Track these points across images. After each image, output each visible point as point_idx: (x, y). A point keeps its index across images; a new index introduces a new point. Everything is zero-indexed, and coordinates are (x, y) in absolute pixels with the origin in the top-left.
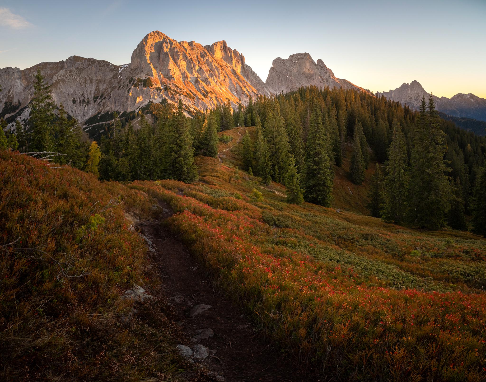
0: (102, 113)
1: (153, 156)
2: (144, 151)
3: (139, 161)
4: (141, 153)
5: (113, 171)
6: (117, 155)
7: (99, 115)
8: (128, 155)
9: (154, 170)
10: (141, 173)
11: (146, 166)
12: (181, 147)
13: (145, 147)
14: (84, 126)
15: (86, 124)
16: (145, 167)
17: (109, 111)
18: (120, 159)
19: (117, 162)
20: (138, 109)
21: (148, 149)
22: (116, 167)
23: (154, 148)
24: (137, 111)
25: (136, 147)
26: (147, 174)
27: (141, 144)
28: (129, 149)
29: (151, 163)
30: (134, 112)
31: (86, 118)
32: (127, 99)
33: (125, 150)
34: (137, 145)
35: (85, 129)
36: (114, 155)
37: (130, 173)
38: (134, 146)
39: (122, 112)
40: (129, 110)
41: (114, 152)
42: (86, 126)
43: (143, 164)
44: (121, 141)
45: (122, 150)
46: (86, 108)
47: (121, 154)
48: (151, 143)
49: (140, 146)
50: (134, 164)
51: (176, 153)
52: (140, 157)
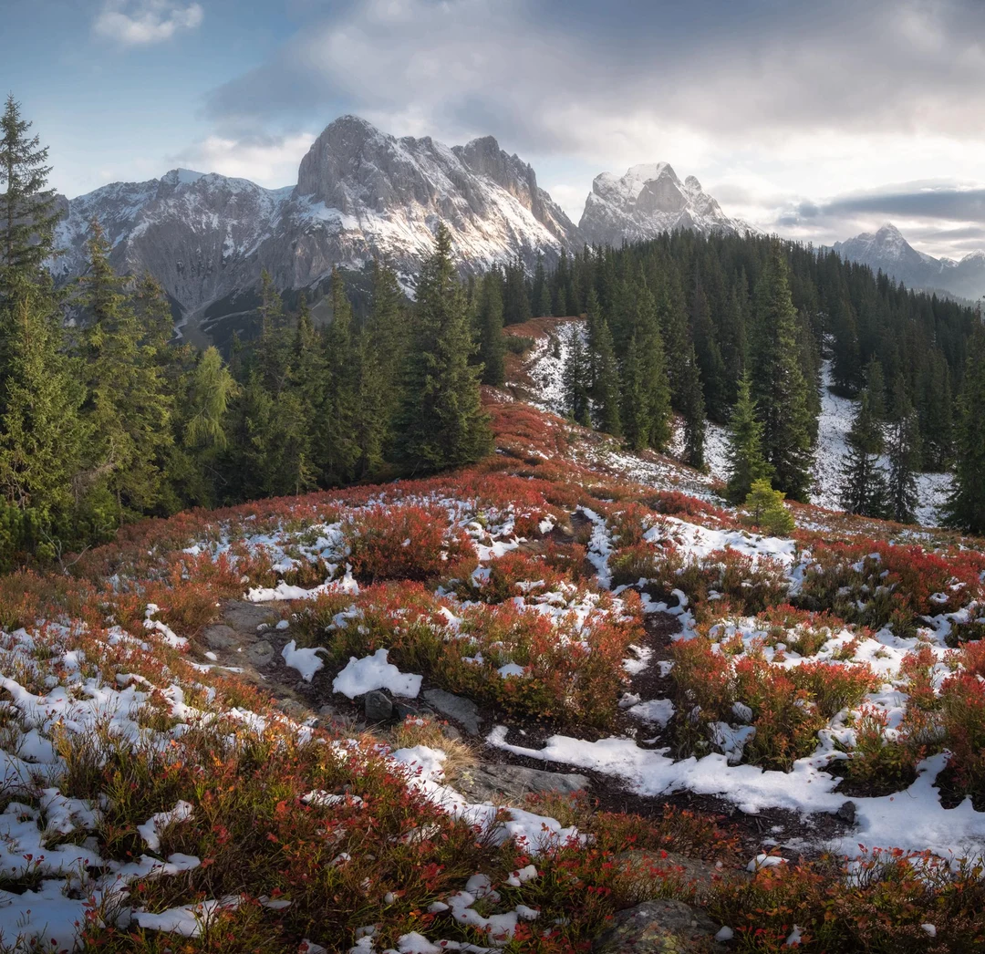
0: (239, 292)
1: (366, 386)
2: (342, 372)
3: (328, 401)
4: (334, 378)
5: (261, 432)
6: (271, 385)
7: (234, 297)
8: (299, 385)
9: (369, 423)
10: (338, 433)
11: (350, 413)
12: (449, 359)
13: (346, 360)
14: (203, 321)
15: (206, 316)
16: (346, 417)
17: (254, 288)
18: (281, 394)
19: (272, 402)
20: (317, 283)
21: (350, 368)
22: (270, 420)
23: (368, 363)
24: (313, 287)
25: (321, 362)
26: (353, 435)
27: (333, 354)
28: (303, 368)
29: (361, 404)
30: (307, 288)
31: (206, 304)
32: (292, 261)
33: (293, 370)
34: (323, 355)
35: (204, 326)
36: (262, 384)
37: (309, 434)
38: (315, 359)
39: (282, 290)
40: (297, 285)
41: (262, 375)
42: (206, 320)
43: (340, 409)
44: (283, 346)
45: (285, 369)
46: (205, 281)
47: (282, 381)
48: (360, 351)
49: (332, 358)
50: (316, 406)
51: (435, 376)
52: (331, 390)
